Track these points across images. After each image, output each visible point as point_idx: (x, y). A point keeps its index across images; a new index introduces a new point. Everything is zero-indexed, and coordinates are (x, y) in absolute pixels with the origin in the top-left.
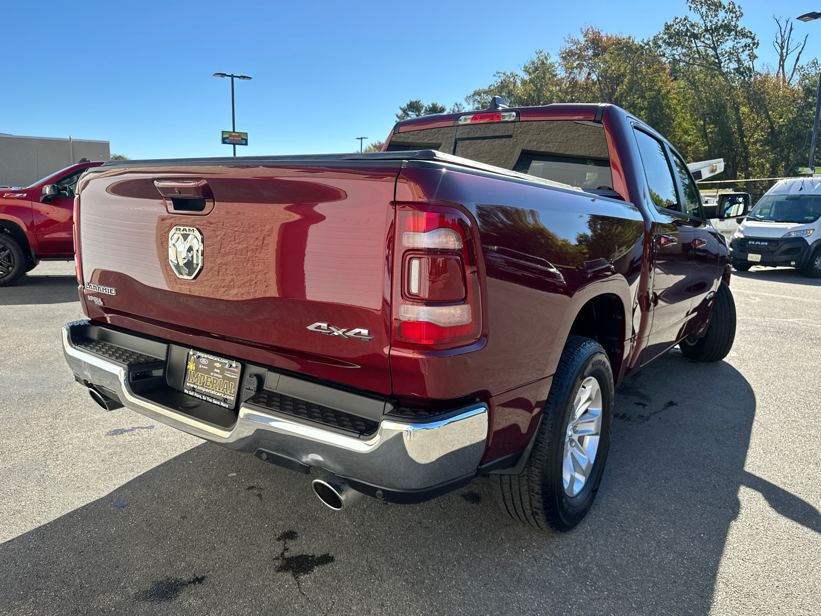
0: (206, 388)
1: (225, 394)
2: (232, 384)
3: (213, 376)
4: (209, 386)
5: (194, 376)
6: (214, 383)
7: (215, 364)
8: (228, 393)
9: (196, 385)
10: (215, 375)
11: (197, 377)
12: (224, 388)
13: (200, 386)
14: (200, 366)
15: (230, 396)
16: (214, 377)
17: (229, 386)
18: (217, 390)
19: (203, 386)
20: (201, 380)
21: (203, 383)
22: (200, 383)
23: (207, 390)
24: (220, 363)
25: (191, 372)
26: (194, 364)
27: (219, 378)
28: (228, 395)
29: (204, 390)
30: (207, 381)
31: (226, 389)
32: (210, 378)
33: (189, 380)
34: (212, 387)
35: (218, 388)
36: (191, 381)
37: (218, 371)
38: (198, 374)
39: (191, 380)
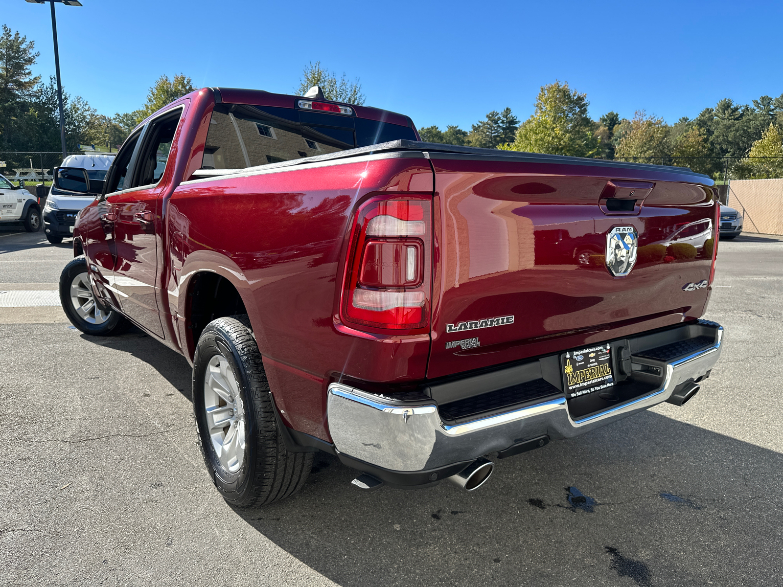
0: (587, 381)
1: (603, 377)
2: (606, 365)
3: (590, 367)
4: (589, 378)
5: (573, 377)
6: (592, 373)
7: (590, 356)
8: (606, 374)
9: (578, 384)
10: (592, 365)
11: (577, 376)
12: (601, 372)
13: (582, 383)
14: (577, 365)
15: (608, 375)
16: (592, 367)
17: (605, 367)
18: (597, 377)
19: (584, 382)
20: (581, 377)
21: (583, 378)
22: (581, 380)
23: (589, 383)
24: (593, 352)
25: (569, 375)
26: (571, 366)
27: (595, 366)
28: (606, 376)
29: (586, 384)
30: (586, 374)
31: (603, 372)
32: (588, 370)
33: (570, 383)
34: (592, 377)
35: (596, 375)
36: (572, 384)
37: (594, 360)
38: (577, 373)
39: (571, 382)
